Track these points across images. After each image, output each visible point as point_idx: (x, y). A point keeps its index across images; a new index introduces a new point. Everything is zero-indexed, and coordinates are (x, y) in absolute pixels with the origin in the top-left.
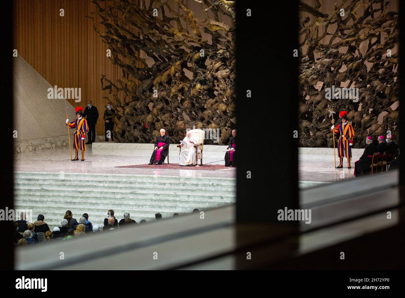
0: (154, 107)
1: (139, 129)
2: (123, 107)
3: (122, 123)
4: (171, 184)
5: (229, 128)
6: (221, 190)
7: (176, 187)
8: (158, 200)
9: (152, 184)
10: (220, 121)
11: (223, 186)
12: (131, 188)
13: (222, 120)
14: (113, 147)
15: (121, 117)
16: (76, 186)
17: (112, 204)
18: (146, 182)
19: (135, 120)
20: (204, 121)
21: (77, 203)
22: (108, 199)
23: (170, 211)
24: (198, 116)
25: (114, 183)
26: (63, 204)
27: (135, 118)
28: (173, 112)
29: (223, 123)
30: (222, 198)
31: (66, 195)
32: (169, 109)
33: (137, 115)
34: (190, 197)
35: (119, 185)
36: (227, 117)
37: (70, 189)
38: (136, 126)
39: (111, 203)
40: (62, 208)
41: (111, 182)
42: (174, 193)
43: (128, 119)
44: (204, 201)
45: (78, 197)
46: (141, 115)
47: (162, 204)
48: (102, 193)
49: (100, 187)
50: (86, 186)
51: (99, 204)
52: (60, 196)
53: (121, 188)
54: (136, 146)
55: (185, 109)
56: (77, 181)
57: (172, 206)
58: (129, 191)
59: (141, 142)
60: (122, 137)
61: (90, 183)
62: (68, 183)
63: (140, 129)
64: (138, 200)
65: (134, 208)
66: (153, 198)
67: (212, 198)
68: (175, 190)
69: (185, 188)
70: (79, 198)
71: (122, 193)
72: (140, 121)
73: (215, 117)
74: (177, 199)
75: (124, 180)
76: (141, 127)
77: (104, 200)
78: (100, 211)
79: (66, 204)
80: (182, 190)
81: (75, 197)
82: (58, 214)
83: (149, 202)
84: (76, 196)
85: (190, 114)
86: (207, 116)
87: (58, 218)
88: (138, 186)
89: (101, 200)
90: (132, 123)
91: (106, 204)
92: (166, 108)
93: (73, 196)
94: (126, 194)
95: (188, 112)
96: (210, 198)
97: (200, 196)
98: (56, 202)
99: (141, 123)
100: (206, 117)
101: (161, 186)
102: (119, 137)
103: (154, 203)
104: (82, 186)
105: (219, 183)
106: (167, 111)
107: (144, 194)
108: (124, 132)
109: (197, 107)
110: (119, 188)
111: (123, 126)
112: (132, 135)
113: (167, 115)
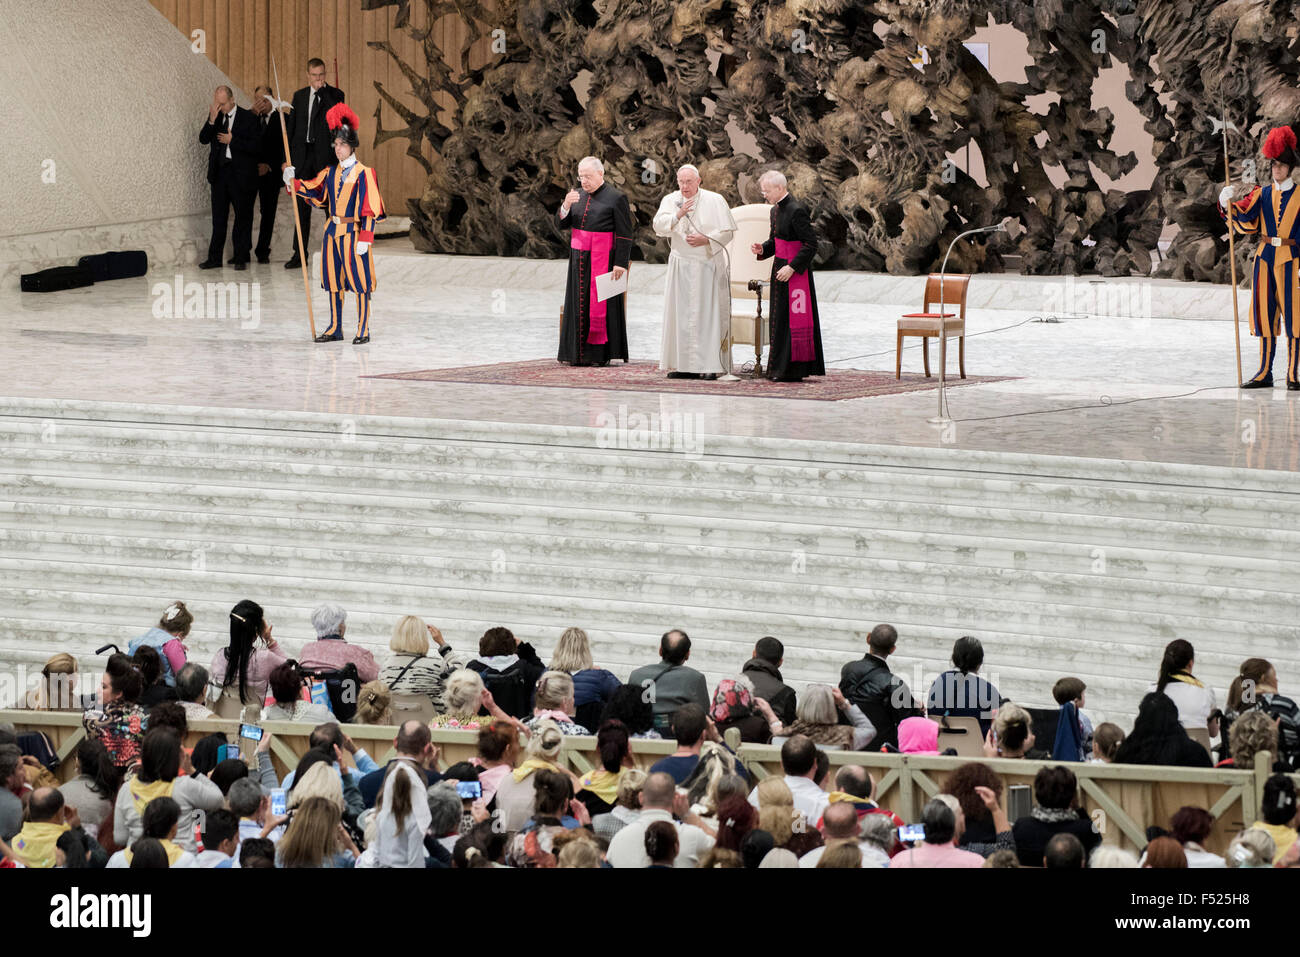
0: (596, 91)
1: (526, 195)
2: (457, 92)
3: (451, 163)
4: (628, 469)
5: (938, 197)
6: (858, 505)
7: (652, 486)
8: (561, 549)
9: (541, 466)
10: (898, 161)
11: (869, 483)
12: (442, 484)
13: (904, 160)
14: (409, 273)
15: (449, 134)
16: (186, 470)
17: (346, 564)
18: (513, 456)
19: (511, 153)
20: (823, 161)
21: (181, 552)
22: (329, 537)
23: (608, 606)
24: (798, 137)
25: (367, 457)
26: (115, 555)
27: (511, 142)
28: (680, 118)
29: (911, 174)
30: (861, 542)
31: (134, 511)
32: (666, 103)
33: (517, 126)
34: (717, 534)
35: (387, 472)
36: (929, 145)
37: (156, 484)
38: (516, 179)
39: (341, 558)
40: (107, 575)
41: (353, 452)
42: (641, 514)
43: (479, 148)
44: (774, 560)
45: (192, 524)
46: (536, 130)
47: (576, 567)
48: (308, 506)
49: (299, 475)
50: (234, 471)
51: (286, 559)
52: (105, 517)
53: (394, 484)
54: (513, 274)
55: (737, 103)
56: (196, 443)
57: (621, 579)
58: (428, 499)
59: (537, 252)
60: (450, 229)
61: (254, 459)
62: (149, 455)
63: (532, 195)
64: (469, 543)
65: (446, 582)
66: (537, 539)
67: (817, 545)
68: (646, 498)
69: (692, 490)
70: (196, 528)
71: (397, 511)
72: (534, 157)
73: (874, 141)
74: (647, 545)
75: (412, 446)
76: (534, 186)
77: (311, 539)
78: (284, 593)
79: (132, 556)
80: (677, 500)
81: (177, 523)
82: (88, 604)
83: (518, 553)
84: (180, 519)
85: (761, 125)
86: (837, 140)
87: (86, 628)
88: (473, 477)
89: (298, 538)
90: (497, 163)
91: (314, 561)
92: (649, 97)
93: (168, 519)
94: (416, 511)
95: (751, 117)
96: (805, 543)
97: (763, 533)
98: (85, 547)
99: (539, 164)
100: (833, 142)
101: (584, 477)
102: (437, 227)
103: (539, 562)
104: (214, 469)
105: (852, 471)
106: (656, 111)
107: (498, 518)
108: (458, 205)
109: (792, 94)
110: (386, 483)
111: (455, 176)
112: (493, 218)
113: (656, 130)
